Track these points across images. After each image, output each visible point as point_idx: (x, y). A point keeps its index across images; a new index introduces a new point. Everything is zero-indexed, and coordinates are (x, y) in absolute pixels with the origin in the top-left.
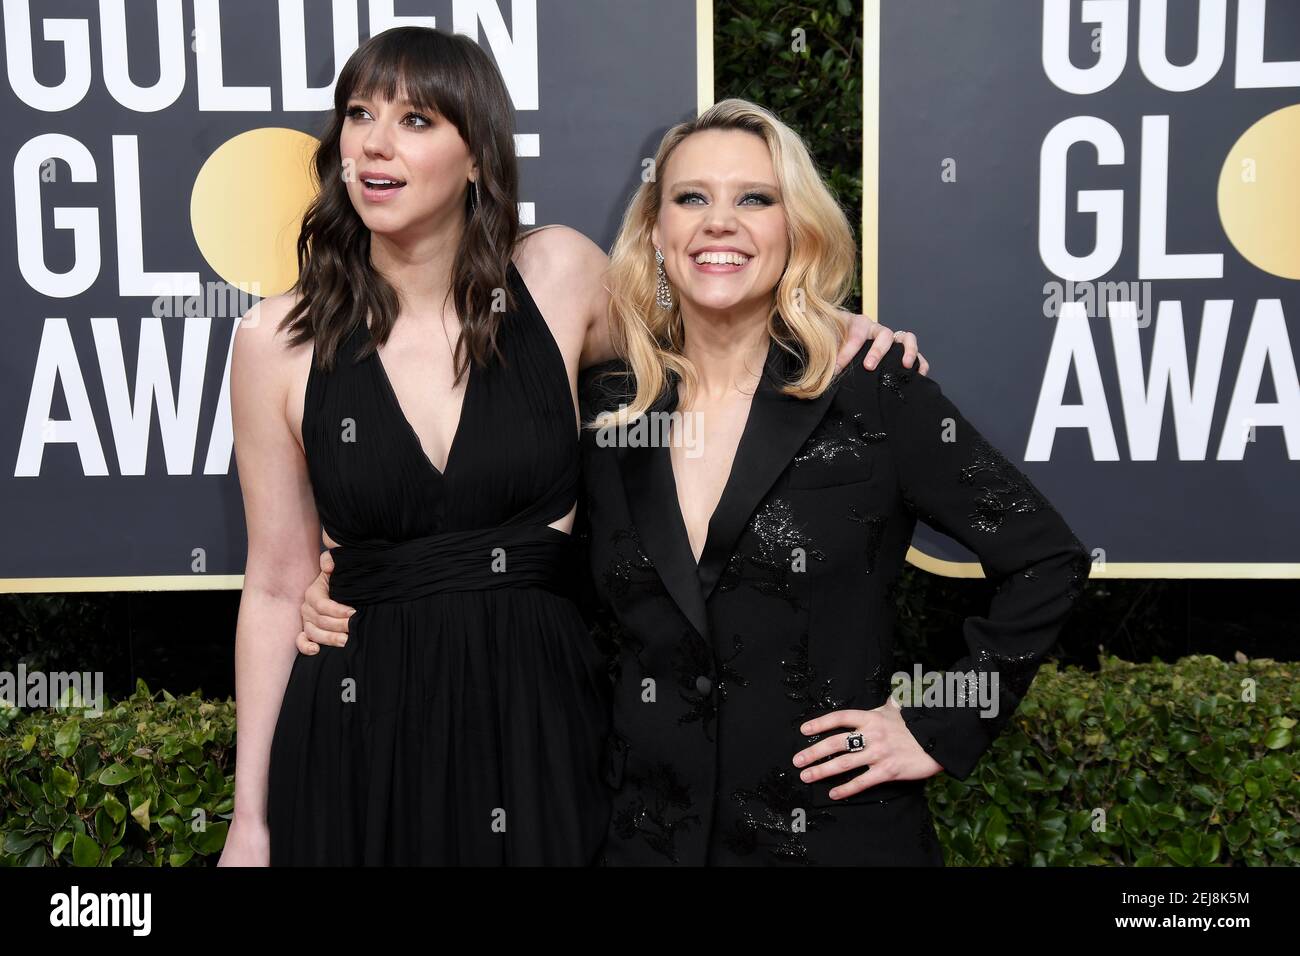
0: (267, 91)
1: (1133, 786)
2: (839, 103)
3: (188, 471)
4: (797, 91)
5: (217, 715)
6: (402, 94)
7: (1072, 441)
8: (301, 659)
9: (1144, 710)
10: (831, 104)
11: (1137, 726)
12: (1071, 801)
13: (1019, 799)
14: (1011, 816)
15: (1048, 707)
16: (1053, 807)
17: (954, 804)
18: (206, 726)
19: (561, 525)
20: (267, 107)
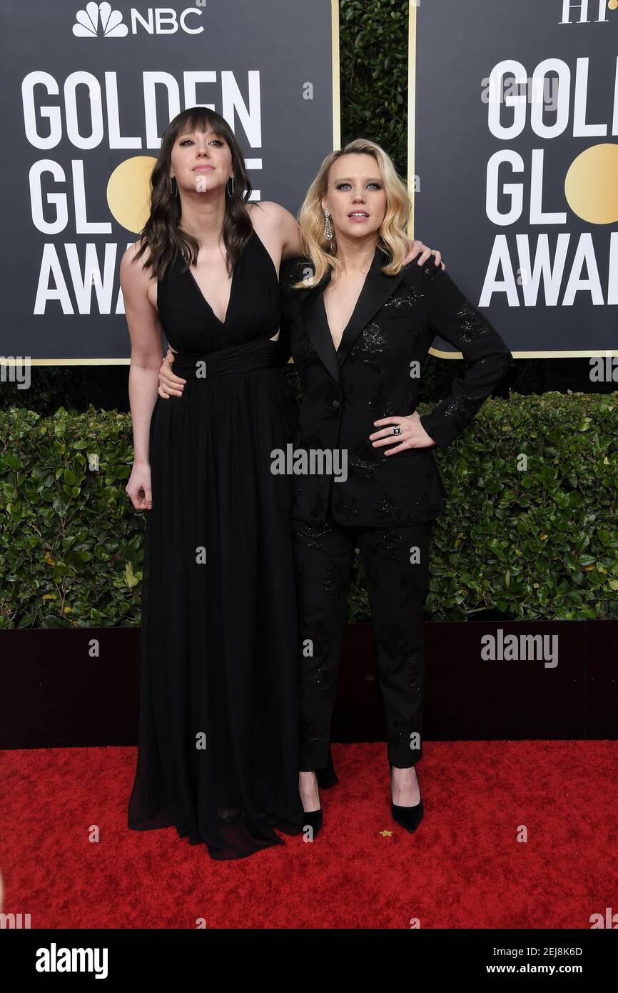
0: (139, 139)
1: (522, 449)
2: (397, 144)
3: (108, 312)
5: (124, 419)
7: (499, 298)
8: (159, 399)
9: (528, 416)
10: (393, 145)
11: (525, 423)
12: (495, 456)
13: (473, 455)
14: (469, 462)
15: (486, 415)
16: (488, 458)
17: (445, 457)
18: (119, 424)
19: (274, 339)
20: (139, 146)
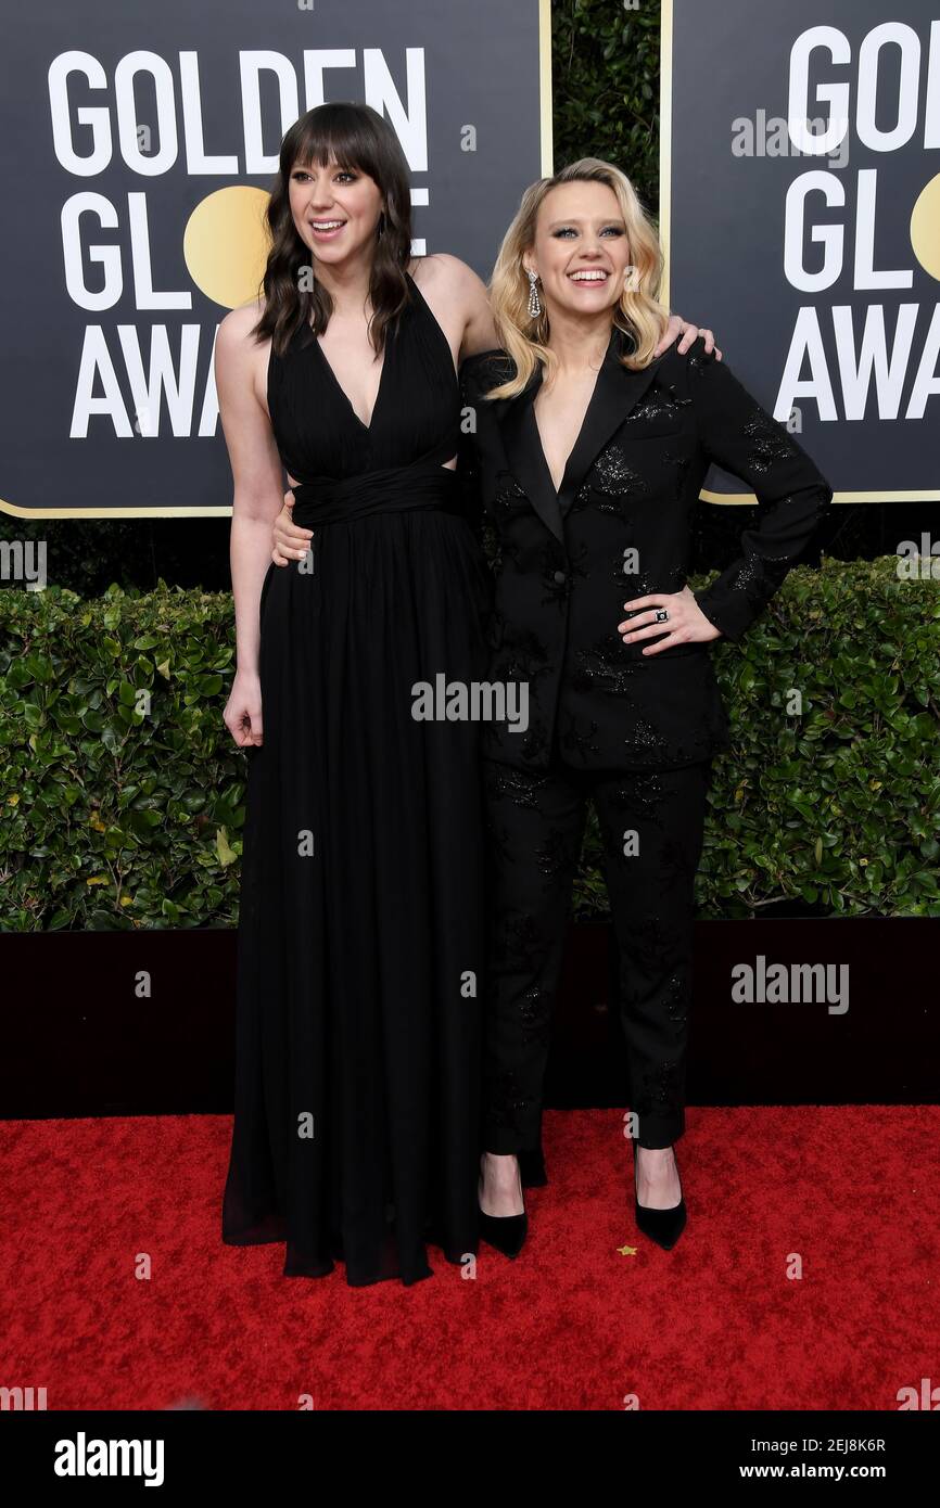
0: (234, 159)
1: (841, 646)
2: (643, 164)
3: (187, 433)
4: (613, 155)
5: (212, 603)
6: (333, 160)
7: (805, 406)
8: (273, 568)
9: (850, 594)
10: (637, 165)
11: (845, 605)
12: (799, 657)
13: (764, 657)
14: (758, 668)
15: (786, 594)
16: (787, 661)
18: (205, 611)
19: (449, 466)
20: (234, 170)
